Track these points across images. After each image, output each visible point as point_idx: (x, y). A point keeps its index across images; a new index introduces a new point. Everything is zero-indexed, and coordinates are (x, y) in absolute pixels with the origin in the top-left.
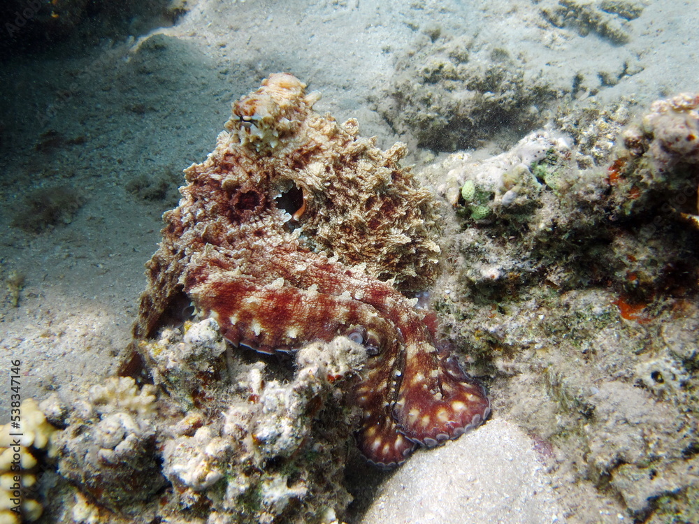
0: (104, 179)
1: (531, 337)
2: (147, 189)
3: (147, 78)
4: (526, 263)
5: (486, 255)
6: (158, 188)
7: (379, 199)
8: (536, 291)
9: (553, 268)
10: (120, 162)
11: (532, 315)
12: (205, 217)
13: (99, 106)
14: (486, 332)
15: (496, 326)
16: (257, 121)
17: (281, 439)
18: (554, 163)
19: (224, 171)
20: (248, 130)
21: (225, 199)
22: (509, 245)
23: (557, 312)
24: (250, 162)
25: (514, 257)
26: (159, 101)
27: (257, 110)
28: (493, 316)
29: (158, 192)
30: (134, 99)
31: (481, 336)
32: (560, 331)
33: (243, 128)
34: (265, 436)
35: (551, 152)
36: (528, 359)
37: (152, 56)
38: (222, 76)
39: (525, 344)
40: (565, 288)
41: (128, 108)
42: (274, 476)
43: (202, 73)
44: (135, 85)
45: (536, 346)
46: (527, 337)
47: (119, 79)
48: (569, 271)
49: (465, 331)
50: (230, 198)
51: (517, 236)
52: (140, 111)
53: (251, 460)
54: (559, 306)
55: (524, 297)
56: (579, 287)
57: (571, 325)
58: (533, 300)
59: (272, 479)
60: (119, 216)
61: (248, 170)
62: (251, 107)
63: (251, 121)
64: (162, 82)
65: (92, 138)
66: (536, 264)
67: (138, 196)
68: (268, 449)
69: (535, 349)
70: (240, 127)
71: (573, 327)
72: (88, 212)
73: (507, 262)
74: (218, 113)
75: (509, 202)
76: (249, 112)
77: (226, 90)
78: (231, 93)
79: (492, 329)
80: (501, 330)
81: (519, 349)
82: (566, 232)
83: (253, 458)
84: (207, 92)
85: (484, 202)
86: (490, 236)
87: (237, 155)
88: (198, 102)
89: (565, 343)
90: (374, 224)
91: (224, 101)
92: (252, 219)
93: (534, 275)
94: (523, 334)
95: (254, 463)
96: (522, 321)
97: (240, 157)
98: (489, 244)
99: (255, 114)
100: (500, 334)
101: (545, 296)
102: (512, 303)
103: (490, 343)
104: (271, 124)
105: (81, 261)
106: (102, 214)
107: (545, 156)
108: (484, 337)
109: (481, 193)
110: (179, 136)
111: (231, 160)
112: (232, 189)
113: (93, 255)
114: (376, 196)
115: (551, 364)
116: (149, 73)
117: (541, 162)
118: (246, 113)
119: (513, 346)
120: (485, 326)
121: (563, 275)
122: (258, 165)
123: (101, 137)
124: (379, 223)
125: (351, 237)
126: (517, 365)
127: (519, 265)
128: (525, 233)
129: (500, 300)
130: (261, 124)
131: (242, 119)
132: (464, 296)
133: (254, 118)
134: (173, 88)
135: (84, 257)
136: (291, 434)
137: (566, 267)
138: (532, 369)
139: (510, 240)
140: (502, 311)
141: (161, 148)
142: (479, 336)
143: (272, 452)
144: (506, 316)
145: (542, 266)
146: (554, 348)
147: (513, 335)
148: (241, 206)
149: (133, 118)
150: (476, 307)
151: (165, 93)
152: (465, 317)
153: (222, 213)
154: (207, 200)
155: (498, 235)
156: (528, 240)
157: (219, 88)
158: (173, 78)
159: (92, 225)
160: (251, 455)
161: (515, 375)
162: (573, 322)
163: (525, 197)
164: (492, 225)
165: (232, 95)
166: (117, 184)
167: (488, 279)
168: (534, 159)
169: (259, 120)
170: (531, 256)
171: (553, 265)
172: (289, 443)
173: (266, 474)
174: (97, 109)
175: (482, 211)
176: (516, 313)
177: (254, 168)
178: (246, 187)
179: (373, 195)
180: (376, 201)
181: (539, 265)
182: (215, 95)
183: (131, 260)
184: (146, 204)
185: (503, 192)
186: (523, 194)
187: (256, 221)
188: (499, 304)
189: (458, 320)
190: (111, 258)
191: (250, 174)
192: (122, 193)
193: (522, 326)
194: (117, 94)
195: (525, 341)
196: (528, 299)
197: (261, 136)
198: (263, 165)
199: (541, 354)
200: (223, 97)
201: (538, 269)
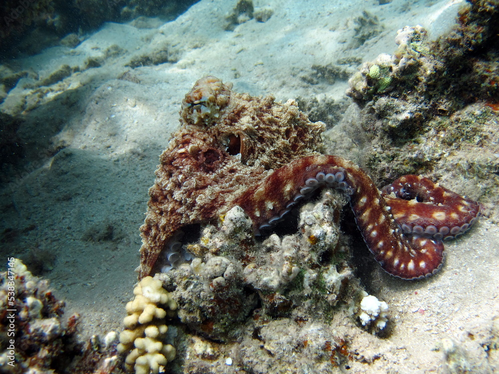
0: (63, 240)
1: (440, 152)
2: (98, 235)
3: (66, 177)
4: (423, 104)
5: (397, 108)
6: (106, 231)
7: (294, 130)
8: (433, 123)
9: (441, 101)
10: (69, 228)
11: (435, 139)
12: (186, 178)
13: (36, 205)
14: (411, 159)
15: (416, 152)
16: (205, 102)
17: (328, 236)
18: (419, 39)
19: (185, 145)
20: (199, 110)
21: (195, 161)
22: (409, 97)
23: (451, 128)
24: (202, 133)
25: (415, 103)
26: (79, 188)
27: (203, 94)
28: (412, 147)
29: (107, 234)
30: (61, 193)
31: (408, 163)
32: (457, 138)
33: (195, 111)
34: (319, 234)
35: (415, 33)
36: (443, 165)
37: (65, 162)
38: (116, 162)
39: (438, 157)
40: (451, 112)
41: (59, 200)
42: (329, 267)
43: (103, 164)
44: (59, 184)
45: (445, 156)
46: (437, 152)
47: (43, 186)
48: (450, 100)
49: (397, 166)
50: (197, 159)
51: (412, 89)
52: (68, 198)
53: (310, 260)
54: (451, 124)
55: (427, 129)
56: (458, 108)
57: (464, 131)
58: (433, 130)
59: (328, 269)
60: (85, 255)
61: (202, 138)
62: (199, 93)
63: (201, 103)
64: (78, 176)
65: (40, 223)
66: (429, 103)
67: (94, 241)
68: (323, 244)
69: (445, 157)
70: (192, 112)
71: (465, 131)
72: (62, 260)
73: (411, 107)
74: (123, 184)
75: (404, 65)
76: (198, 97)
77: (123, 170)
78: (126, 171)
79: (414, 156)
80: (420, 154)
81: (435, 161)
82: (444, 71)
83: (311, 258)
84: (110, 174)
85: (386, 74)
86: (395, 97)
87: (191, 133)
88: (107, 181)
89: (463, 144)
90: (294, 147)
91: (124, 177)
92: (221, 166)
93: (429, 111)
94: (434, 152)
95: (314, 261)
96: (431, 144)
97: (193, 133)
98: (396, 101)
99: (203, 97)
100: (420, 157)
101: (440, 123)
102: (420, 135)
103: (414, 166)
104: (213, 101)
105: (73, 286)
106: (73, 258)
107: (413, 36)
108: (411, 163)
109: (384, 68)
110: (102, 203)
111: (187, 137)
112: (195, 153)
113: (79, 280)
114: (291, 128)
115: (460, 159)
116: (66, 173)
117: (412, 41)
118: (196, 99)
119: (430, 161)
120: (409, 155)
121: (447, 104)
122: (208, 133)
123: (47, 221)
124: (297, 146)
125: (282, 159)
126: (437, 172)
127: (420, 107)
128: (417, 84)
129: (412, 137)
130: (208, 104)
131: (193, 104)
132: (388, 144)
133: (202, 100)
134: (86, 177)
135: (74, 283)
136: (332, 231)
137: (448, 98)
138: (448, 171)
139: (408, 94)
140: (417, 142)
141: (94, 213)
142: (407, 164)
143: (326, 245)
144: (420, 145)
145: (433, 103)
146: (457, 151)
147: (429, 154)
148: (209, 161)
149: (64, 204)
150: (398, 148)
151: (82, 182)
152: (393, 157)
153: (198, 170)
154: (181, 167)
155: (400, 94)
156: (421, 88)
157: (118, 170)
158: (85, 171)
159: (69, 266)
160: (309, 257)
161: (439, 179)
162: (464, 129)
163: (412, 60)
164: (395, 89)
165: (128, 172)
166: (74, 240)
167: (404, 120)
168: (408, 39)
169: (206, 101)
170: (425, 98)
171: (440, 99)
172: (333, 237)
173: (323, 267)
174: (35, 208)
175: (388, 80)
176: (425, 141)
177: (206, 135)
178: (205, 148)
179: (289, 127)
180: (292, 131)
181: (431, 103)
182: (117, 175)
183: (108, 275)
184: (101, 243)
185: (397, 63)
186: (410, 59)
187: (224, 166)
188: (413, 140)
189: (389, 162)
190: (93, 278)
191: (204, 140)
192: (80, 243)
193: (432, 147)
194: (45, 194)
195: (437, 155)
196: (430, 130)
197: (209, 112)
198: (211, 132)
199: (450, 159)
200: (122, 174)
201: (431, 105)
